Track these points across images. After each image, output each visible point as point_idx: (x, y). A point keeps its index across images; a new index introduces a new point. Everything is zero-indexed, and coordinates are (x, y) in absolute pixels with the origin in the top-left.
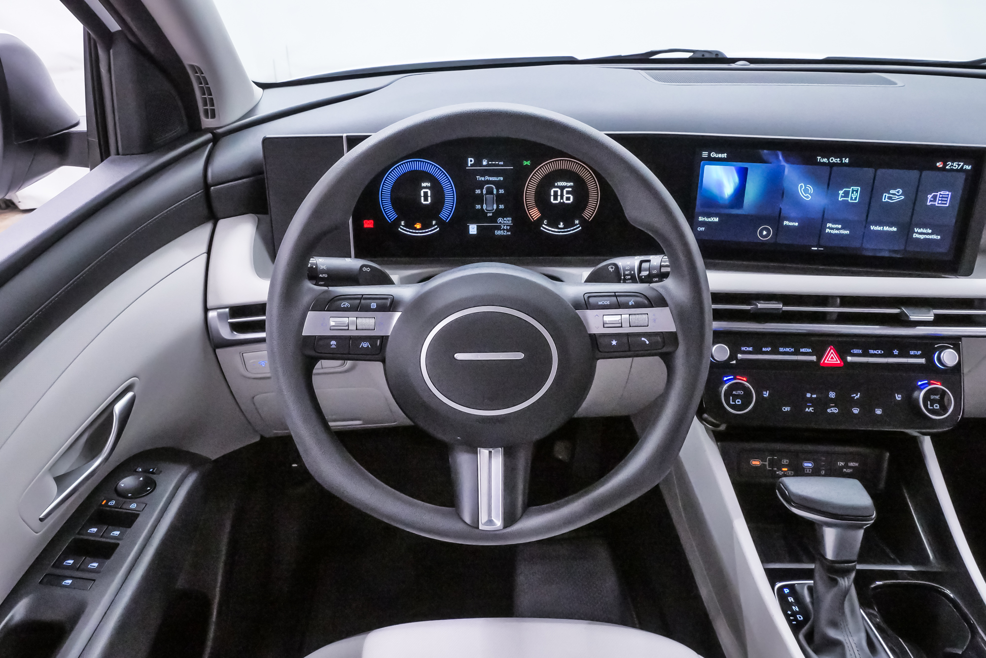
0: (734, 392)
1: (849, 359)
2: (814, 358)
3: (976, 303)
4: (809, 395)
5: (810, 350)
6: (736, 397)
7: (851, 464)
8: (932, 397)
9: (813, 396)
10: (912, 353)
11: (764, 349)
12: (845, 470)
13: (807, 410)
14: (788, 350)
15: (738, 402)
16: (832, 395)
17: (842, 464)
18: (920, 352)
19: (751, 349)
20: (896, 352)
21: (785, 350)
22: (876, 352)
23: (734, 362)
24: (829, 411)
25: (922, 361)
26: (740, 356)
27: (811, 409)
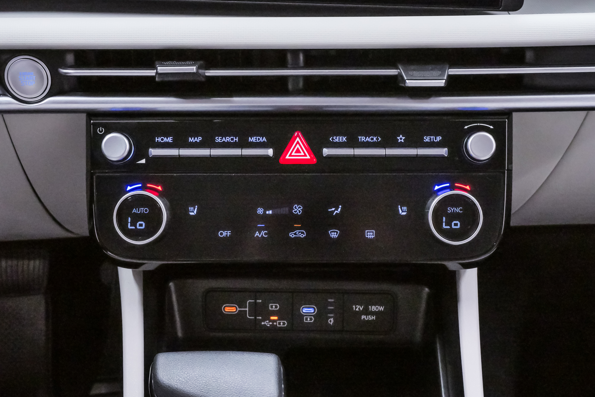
0: (134, 211)
1: (326, 152)
2: (270, 152)
3: (529, 55)
4: (260, 211)
5: (265, 139)
6: (136, 218)
7: (374, 308)
8: (450, 210)
9: (267, 212)
10: (427, 139)
11: (191, 140)
12: (363, 317)
13: (257, 234)
14: (228, 139)
15: (141, 225)
16: (298, 209)
17: (358, 308)
18: (439, 138)
19: (170, 140)
20: (401, 139)
21: (224, 139)
22: (368, 139)
23: (143, 161)
24: (292, 235)
25: (443, 152)
26: (154, 152)
27: (263, 233)
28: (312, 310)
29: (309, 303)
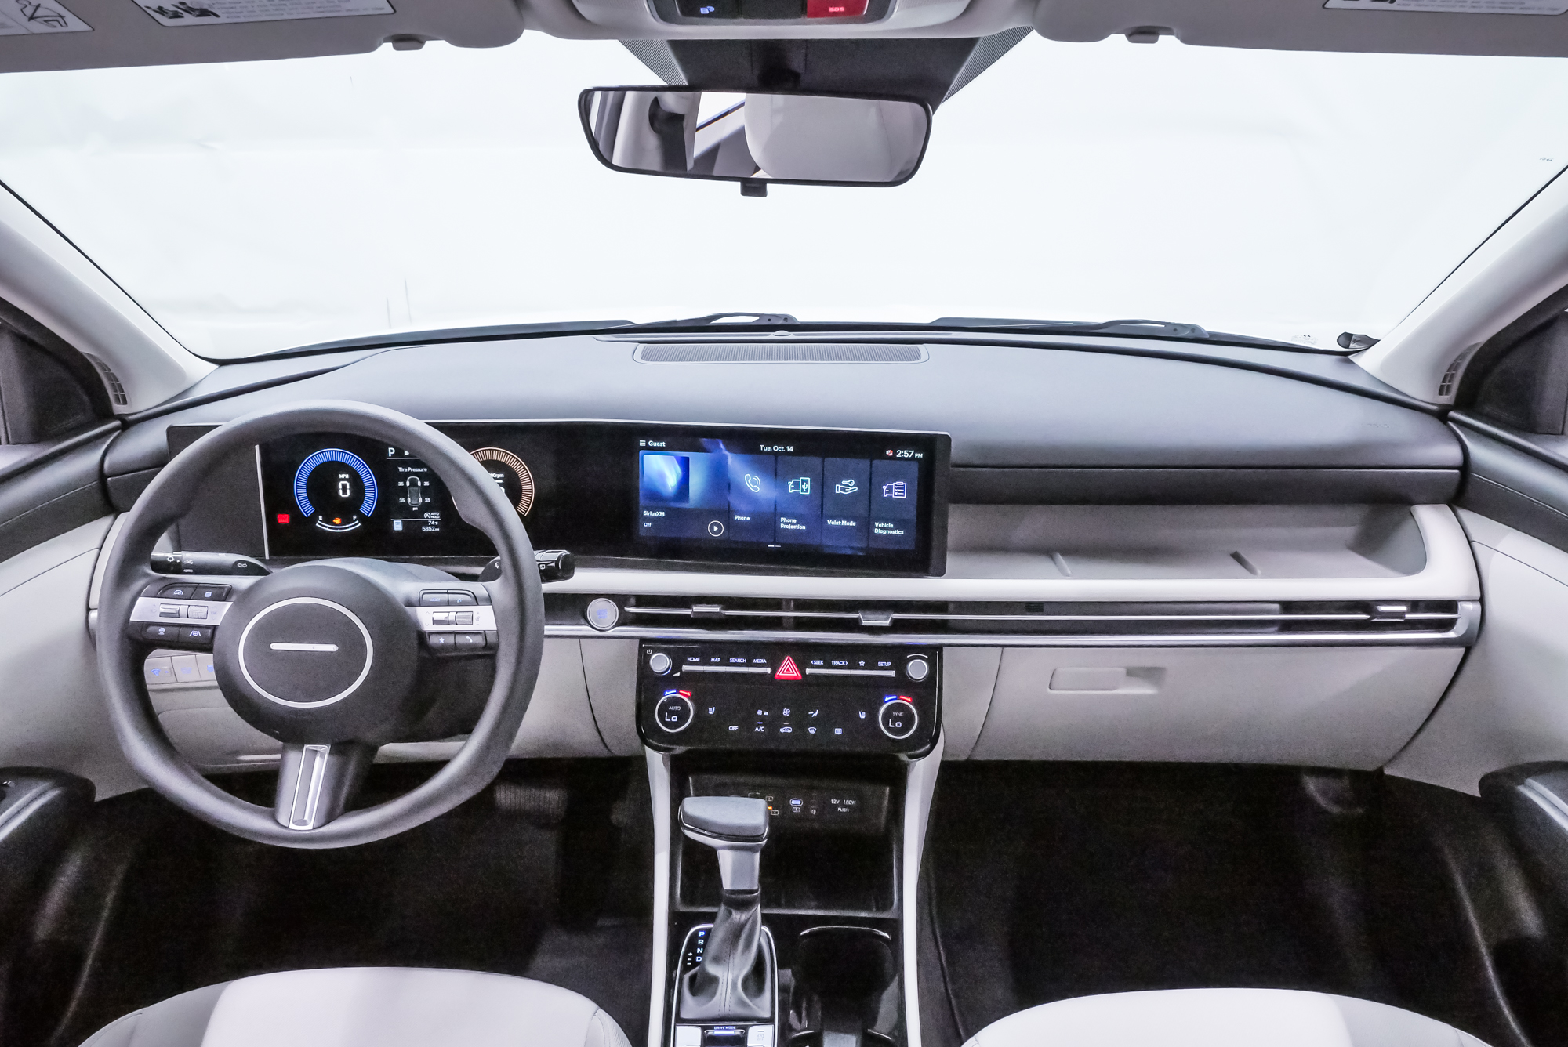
0: (670, 708)
1: (808, 671)
2: (768, 670)
3: (951, 607)
4: (760, 712)
5: (765, 661)
6: (672, 713)
7: (848, 802)
8: (895, 714)
9: (765, 714)
10: (880, 664)
11: (712, 660)
12: (839, 809)
13: (757, 729)
14: (739, 660)
15: (674, 719)
16: (787, 712)
17: (835, 802)
18: (889, 664)
19: (698, 660)
20: (862, 663)
21: (736, 660)
22: (839, 663)
23: (678, 674)
24: (782, 730)
25: (892, 673)
26: (685, 668)
27: (761, 728)
28: (799, 802)
29: (797, 796)
